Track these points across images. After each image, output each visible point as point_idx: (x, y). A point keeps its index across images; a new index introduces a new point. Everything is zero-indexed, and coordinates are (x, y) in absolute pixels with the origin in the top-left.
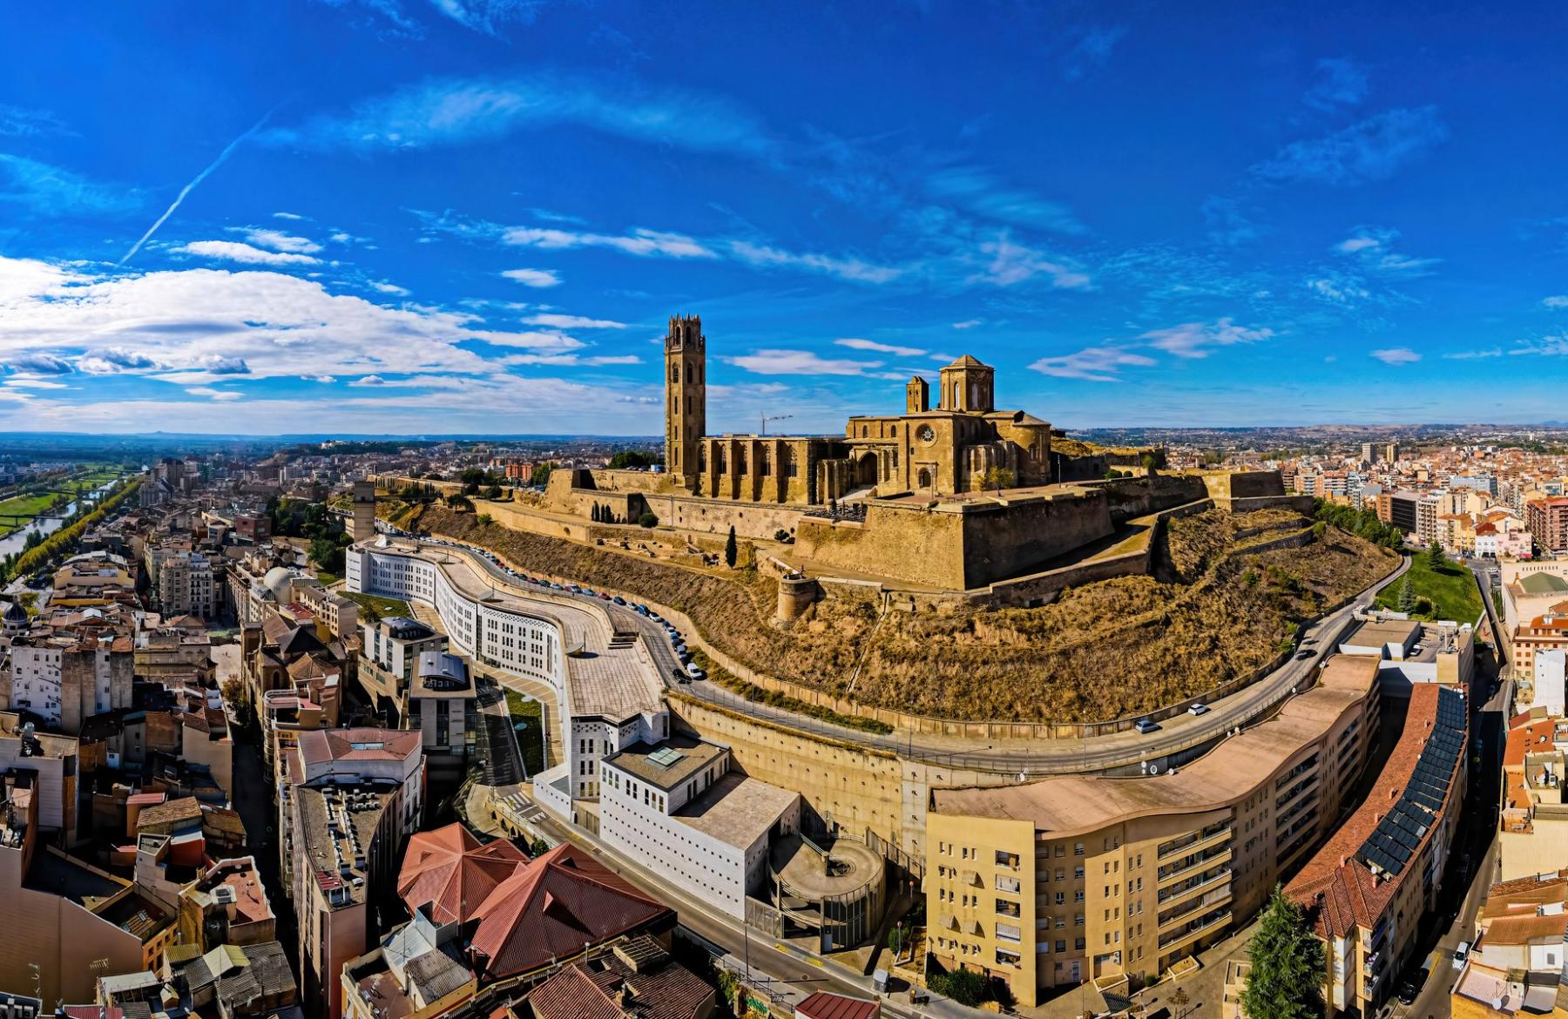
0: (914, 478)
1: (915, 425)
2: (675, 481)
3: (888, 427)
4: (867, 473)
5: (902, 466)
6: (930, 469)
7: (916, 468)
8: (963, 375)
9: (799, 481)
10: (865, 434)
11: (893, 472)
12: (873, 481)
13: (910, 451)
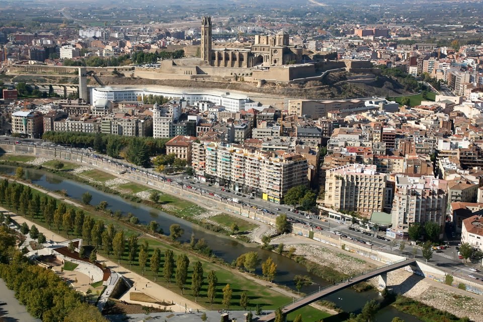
0: (273, 61)
1: (273, 50)
2: (206, 62)
3: (262, 48)
4: (260, 60)
5: (270, 59)
6: (277, 60)
7: (273, 59)
8: (283, 36)
9: (245, 62)
10: (256, 50)
11: (268, 60)
12: (262, 61)
13: (272, 55)
